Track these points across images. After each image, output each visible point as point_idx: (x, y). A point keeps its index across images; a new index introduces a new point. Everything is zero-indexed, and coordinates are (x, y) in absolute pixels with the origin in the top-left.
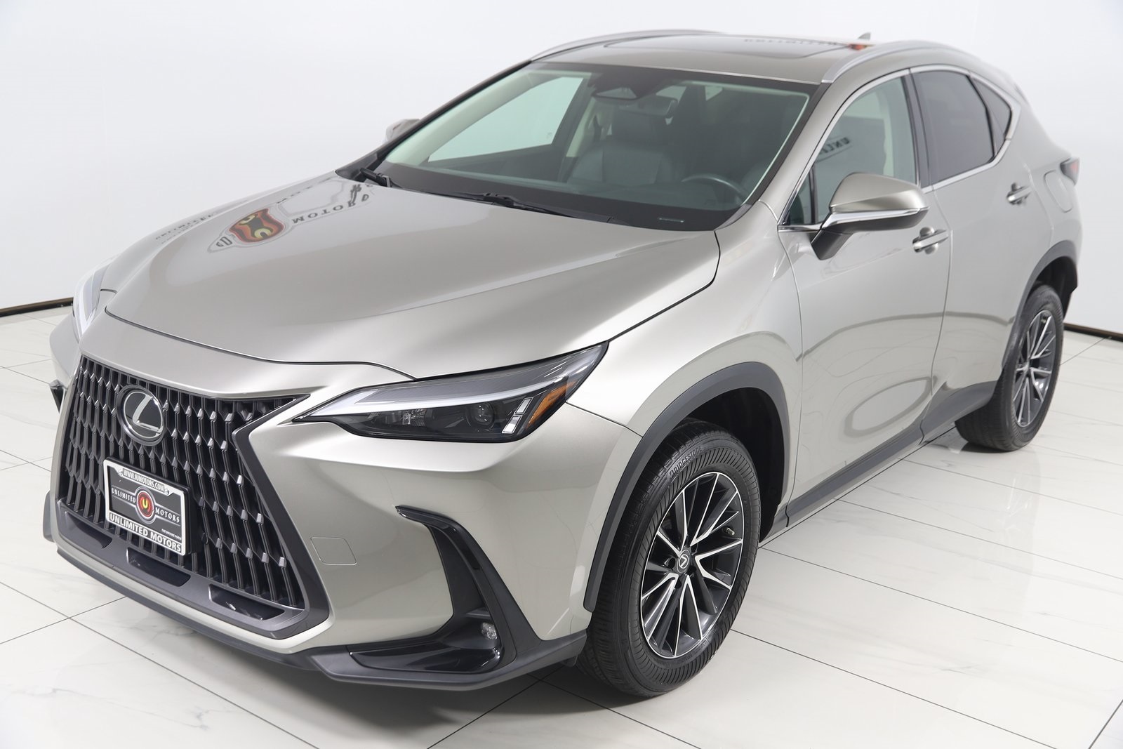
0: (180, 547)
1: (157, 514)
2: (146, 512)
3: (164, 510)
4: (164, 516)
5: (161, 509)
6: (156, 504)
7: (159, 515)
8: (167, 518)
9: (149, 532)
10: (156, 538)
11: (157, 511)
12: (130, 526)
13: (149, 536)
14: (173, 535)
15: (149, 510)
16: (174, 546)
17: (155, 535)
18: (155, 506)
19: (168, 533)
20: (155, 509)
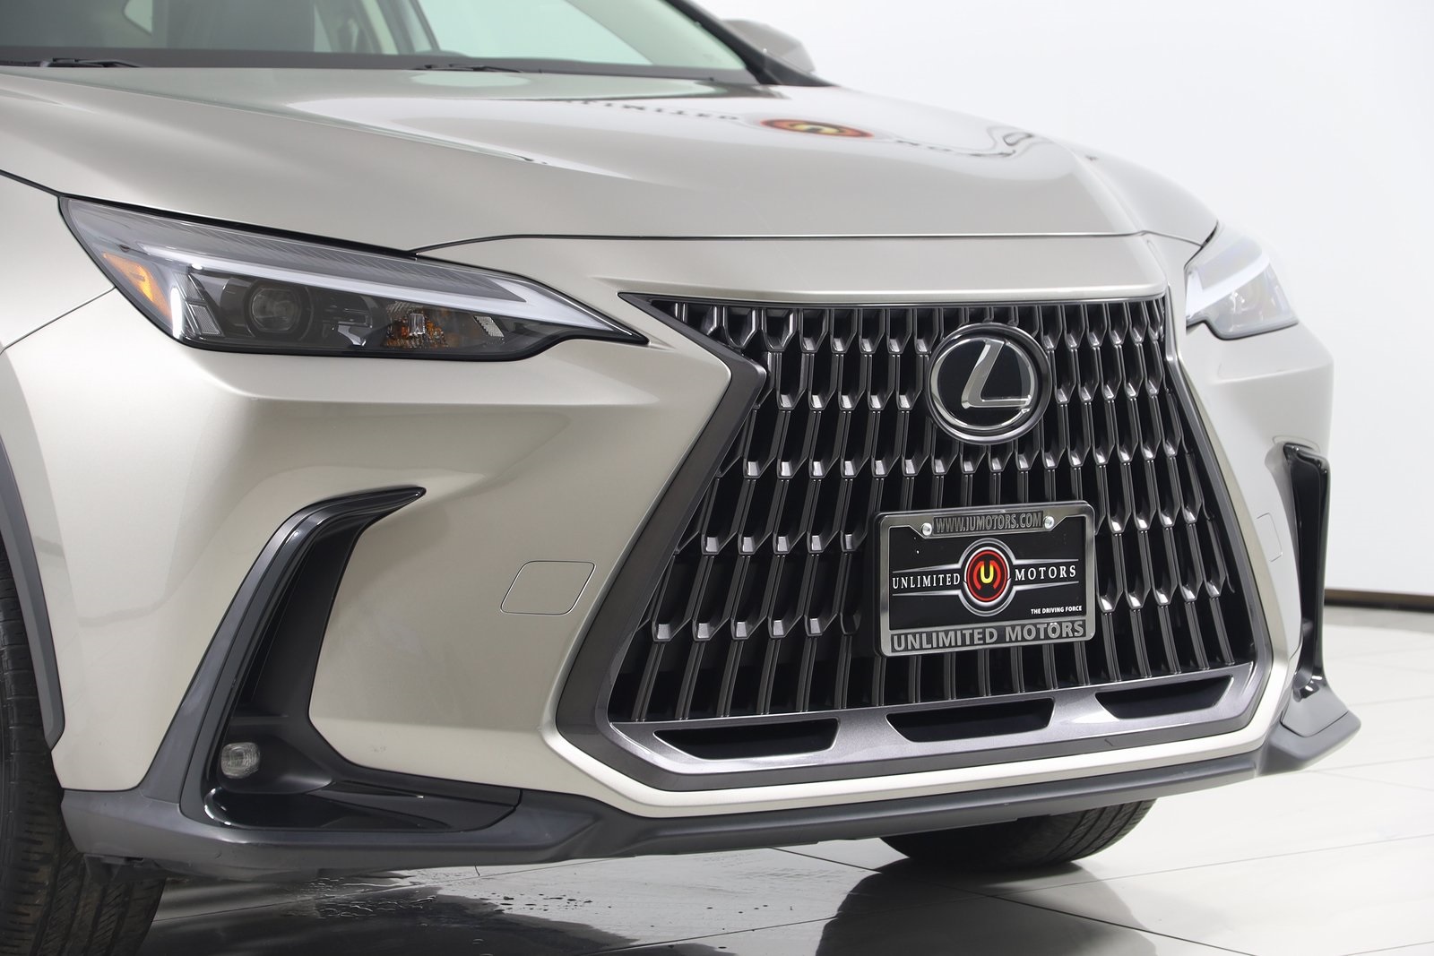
0: (1083, 626)
1: (1020, 583)
2: (987, 592)
3: (1037, 566)
4: (1038, 581)
5: (1027, 567)
6: (1016, 562)
7: (1027, 582)
8: (1047, 580)
9: (1001, 632)
10: (1019, 634)
11: (1020, 575)
12: (945, 640)
13: (1001, 638)
14: (1058, 610)
15: (995, 586)
16: (1067, 629)
17: (1018, 628)
18: (1013, 568)
19: (1047, 610)
20: (1013, 575)
